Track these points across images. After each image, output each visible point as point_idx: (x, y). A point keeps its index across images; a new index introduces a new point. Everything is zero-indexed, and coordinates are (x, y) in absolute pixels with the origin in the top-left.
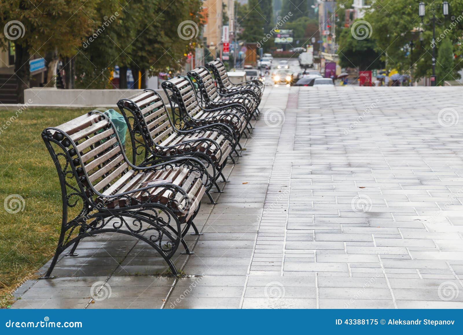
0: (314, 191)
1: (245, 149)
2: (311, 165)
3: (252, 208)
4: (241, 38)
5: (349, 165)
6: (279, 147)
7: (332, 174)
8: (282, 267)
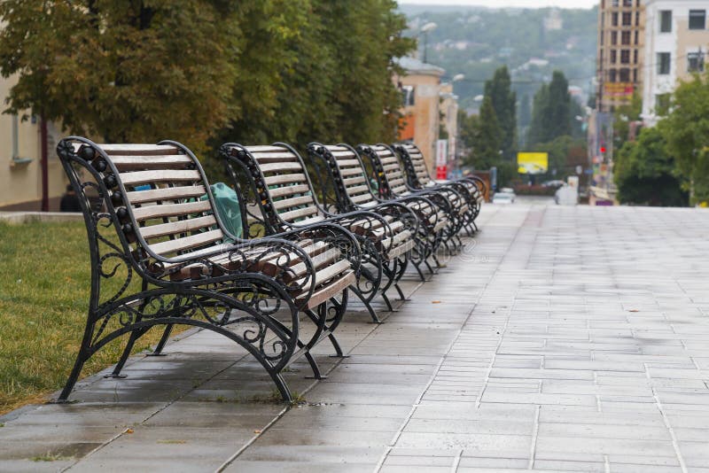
0: (550, 313)
1: (445, 267)
2: (552, 285)
3: (441, 330)
4: (466, 164)
5: (616, 287)
6: (501, 266)
7: (585, 295)
8: (479, 398)
